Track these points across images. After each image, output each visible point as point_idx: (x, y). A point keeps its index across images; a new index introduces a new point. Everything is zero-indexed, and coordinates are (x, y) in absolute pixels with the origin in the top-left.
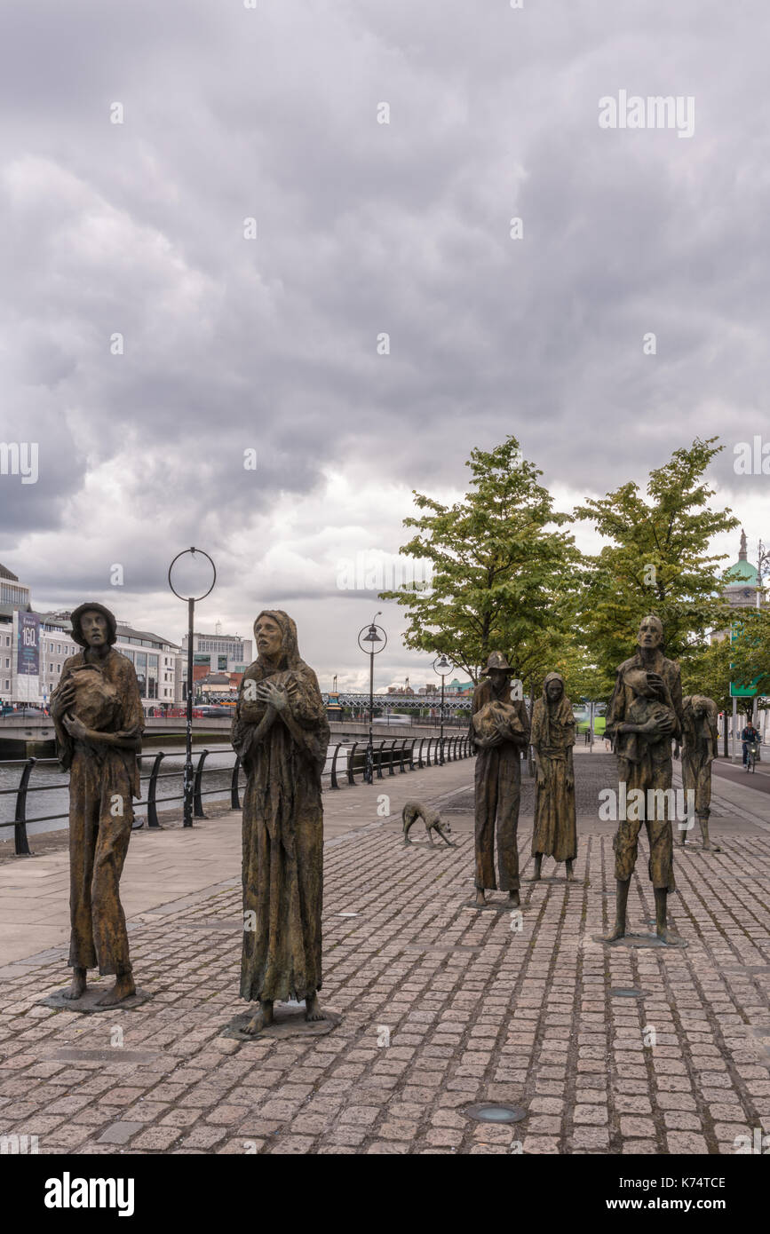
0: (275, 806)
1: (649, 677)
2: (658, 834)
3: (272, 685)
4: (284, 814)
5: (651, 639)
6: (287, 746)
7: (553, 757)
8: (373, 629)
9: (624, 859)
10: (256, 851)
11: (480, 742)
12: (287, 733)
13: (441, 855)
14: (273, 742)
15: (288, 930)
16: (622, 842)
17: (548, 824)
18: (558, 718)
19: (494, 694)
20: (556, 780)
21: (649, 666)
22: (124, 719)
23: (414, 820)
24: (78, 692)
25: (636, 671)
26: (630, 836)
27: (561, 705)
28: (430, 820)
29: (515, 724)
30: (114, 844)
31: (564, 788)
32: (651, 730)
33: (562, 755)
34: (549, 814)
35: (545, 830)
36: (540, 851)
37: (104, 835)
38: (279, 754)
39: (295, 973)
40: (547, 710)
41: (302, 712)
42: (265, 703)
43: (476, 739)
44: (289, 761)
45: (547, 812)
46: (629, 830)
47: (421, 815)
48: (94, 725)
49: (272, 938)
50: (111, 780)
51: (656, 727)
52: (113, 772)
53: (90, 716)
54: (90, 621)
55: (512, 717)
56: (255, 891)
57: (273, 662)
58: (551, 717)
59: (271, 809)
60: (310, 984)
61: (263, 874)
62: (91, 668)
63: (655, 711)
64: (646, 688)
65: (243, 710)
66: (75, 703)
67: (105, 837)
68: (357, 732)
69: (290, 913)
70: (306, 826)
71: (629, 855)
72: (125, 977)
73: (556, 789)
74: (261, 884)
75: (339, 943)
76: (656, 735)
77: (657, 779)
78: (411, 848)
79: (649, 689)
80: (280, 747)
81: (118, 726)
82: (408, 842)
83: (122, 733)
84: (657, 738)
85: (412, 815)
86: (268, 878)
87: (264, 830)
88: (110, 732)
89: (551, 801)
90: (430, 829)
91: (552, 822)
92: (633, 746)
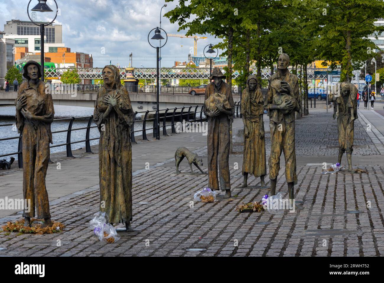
0: (112, 145)
1: (282, 83)
2: (288, 157)
3: (110, 96)
4: (116, 148)
5: (283, 65)
6: (116, 120)
7: (253, 120)
8: (158, 31)
9: (273, 169)
10: (105, 163)
11: (209, 114)
12: (117, 115)
13: (196, 179)
14: (111, 119)
15: (118, 195)
16: (272, 161)
17: (250, 157)
18: (255, 99)
19: (216, 89)
20: (254, 133)
21: (282, 77)
22: (46, 110)
23: (182, 159)
24: (28, 99)
25: (277, 80)
26: (275, 158)
27: (256, 92)
28: (191, 159)
29: (226, 105)
30: (43, 163)
31: (259, 137)
32: (283, 108)
33: (257, 119)
34: (251, 151)
35: (249, 160)
36: (247, 171)
37: (39, 159)
38: (114, 123)
39: (122, 212)
40: (249, 95)
41: (123, 107)
42: (108, 103)
43: (207, 112)
44: (117, 126)
45: (250, 150)
46: (275, 156)
47: (186, 155)
48: (34, 113)
49: (112, 198)
50: (41, 136)
51: (285, 106)
52: (42, 132)
53: (33, 109)
54: (31, 69)
55: (225, 101)
56: (104, 179)
57: (110, 86)
58: (251, 98)
59: (110, 146)
60: (127, 217)
61: (108, 172)
62: (31, 89)
63: (285, 99)
64: (280, 88)
65: (99, 106)
66: (27, 104)
67: (39, 160)
68: (149, 101)
69: (119, 188)
70: (125, 153)
71: (275, 167)
72: (48, 220)
73: (254, 138)
74: (107, 177)
75: (139, 212)
76: (286, 110)
77: (288, 131)
78: (180, 175)
79: (282, 89)
80: (114, 121)
81: (44, 113)
82: (179, 172)
83: (46, 116)
84: (287, 112)
85: (181, 156)
86: (110, 174)
87: (108, 155)
88: (41, 116)
89: (252, 145)
90: (191, 164)
91: (253, 156)
92: (276, 115)
